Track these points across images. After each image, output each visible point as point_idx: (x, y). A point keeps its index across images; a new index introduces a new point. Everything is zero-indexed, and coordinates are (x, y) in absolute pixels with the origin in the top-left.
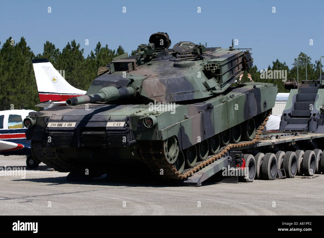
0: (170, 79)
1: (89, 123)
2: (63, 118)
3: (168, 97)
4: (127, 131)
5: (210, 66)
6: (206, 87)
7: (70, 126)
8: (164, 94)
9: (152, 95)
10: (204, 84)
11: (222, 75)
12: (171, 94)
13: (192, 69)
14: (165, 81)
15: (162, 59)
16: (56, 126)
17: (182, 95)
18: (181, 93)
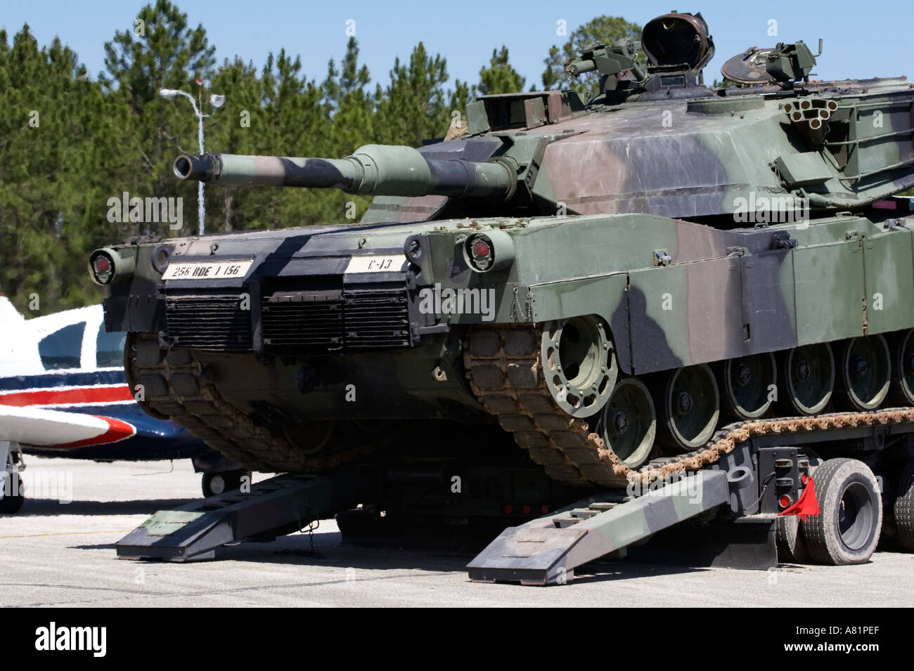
0: (643, 142)
1: (291, 263)
2: (217, 247)
3: (630, 203)
4: (408, 285)
5: (808, 107)
6: (782, 179)
7: (232, 276)
8: (617, 191)
9: (572, 195)
10: (774, 165)
11: (855, 144)
12: (642, 194)
13: (742, 118)
14: (625, 148)
15: (667, 97)
16: (189, 276)
17: (680, 198)
18: (679, 190)
